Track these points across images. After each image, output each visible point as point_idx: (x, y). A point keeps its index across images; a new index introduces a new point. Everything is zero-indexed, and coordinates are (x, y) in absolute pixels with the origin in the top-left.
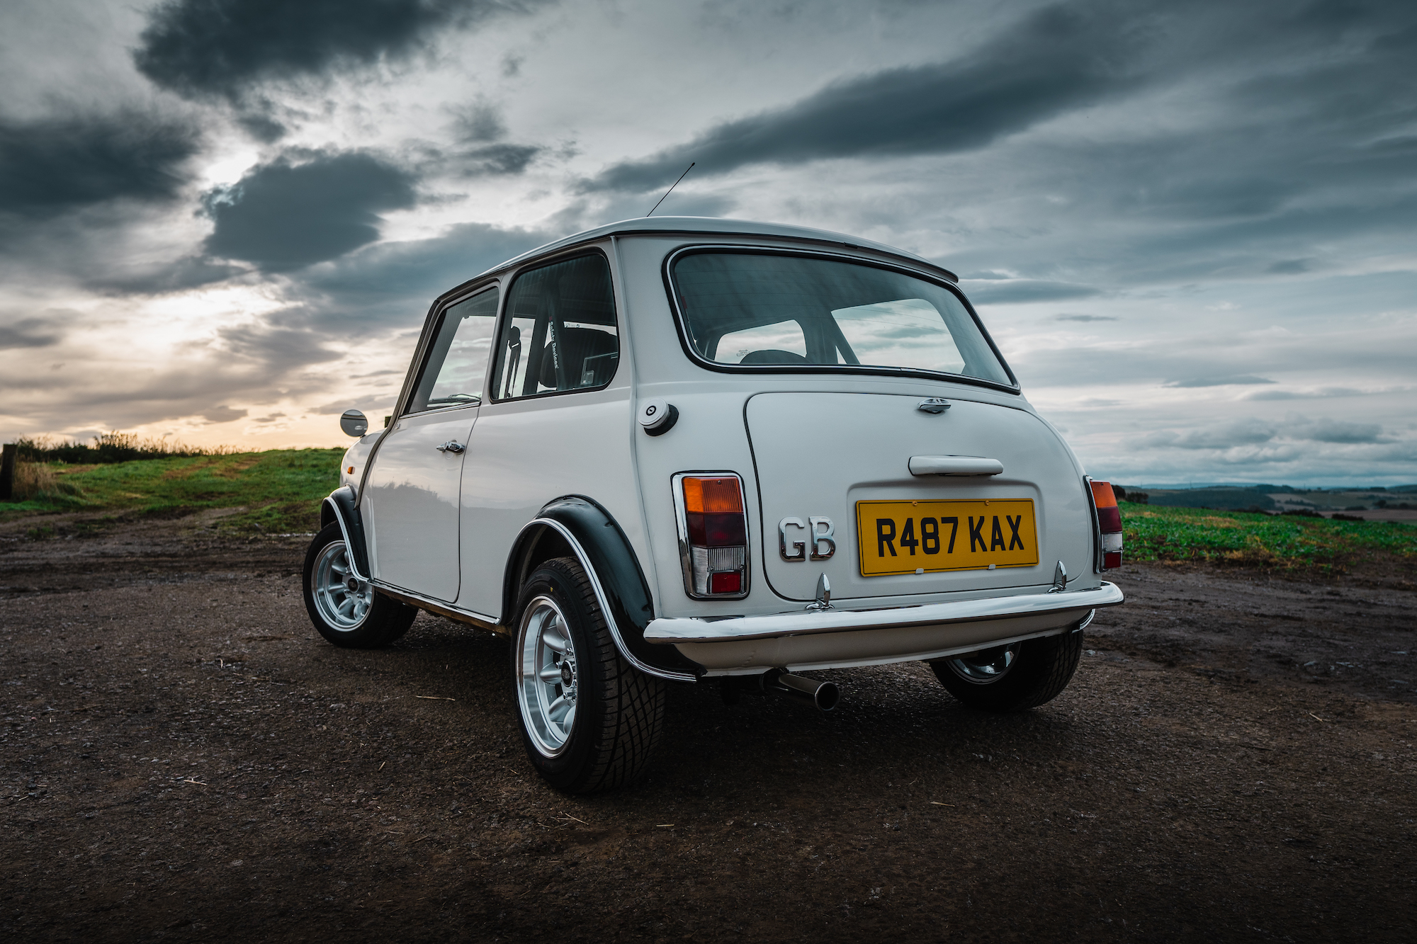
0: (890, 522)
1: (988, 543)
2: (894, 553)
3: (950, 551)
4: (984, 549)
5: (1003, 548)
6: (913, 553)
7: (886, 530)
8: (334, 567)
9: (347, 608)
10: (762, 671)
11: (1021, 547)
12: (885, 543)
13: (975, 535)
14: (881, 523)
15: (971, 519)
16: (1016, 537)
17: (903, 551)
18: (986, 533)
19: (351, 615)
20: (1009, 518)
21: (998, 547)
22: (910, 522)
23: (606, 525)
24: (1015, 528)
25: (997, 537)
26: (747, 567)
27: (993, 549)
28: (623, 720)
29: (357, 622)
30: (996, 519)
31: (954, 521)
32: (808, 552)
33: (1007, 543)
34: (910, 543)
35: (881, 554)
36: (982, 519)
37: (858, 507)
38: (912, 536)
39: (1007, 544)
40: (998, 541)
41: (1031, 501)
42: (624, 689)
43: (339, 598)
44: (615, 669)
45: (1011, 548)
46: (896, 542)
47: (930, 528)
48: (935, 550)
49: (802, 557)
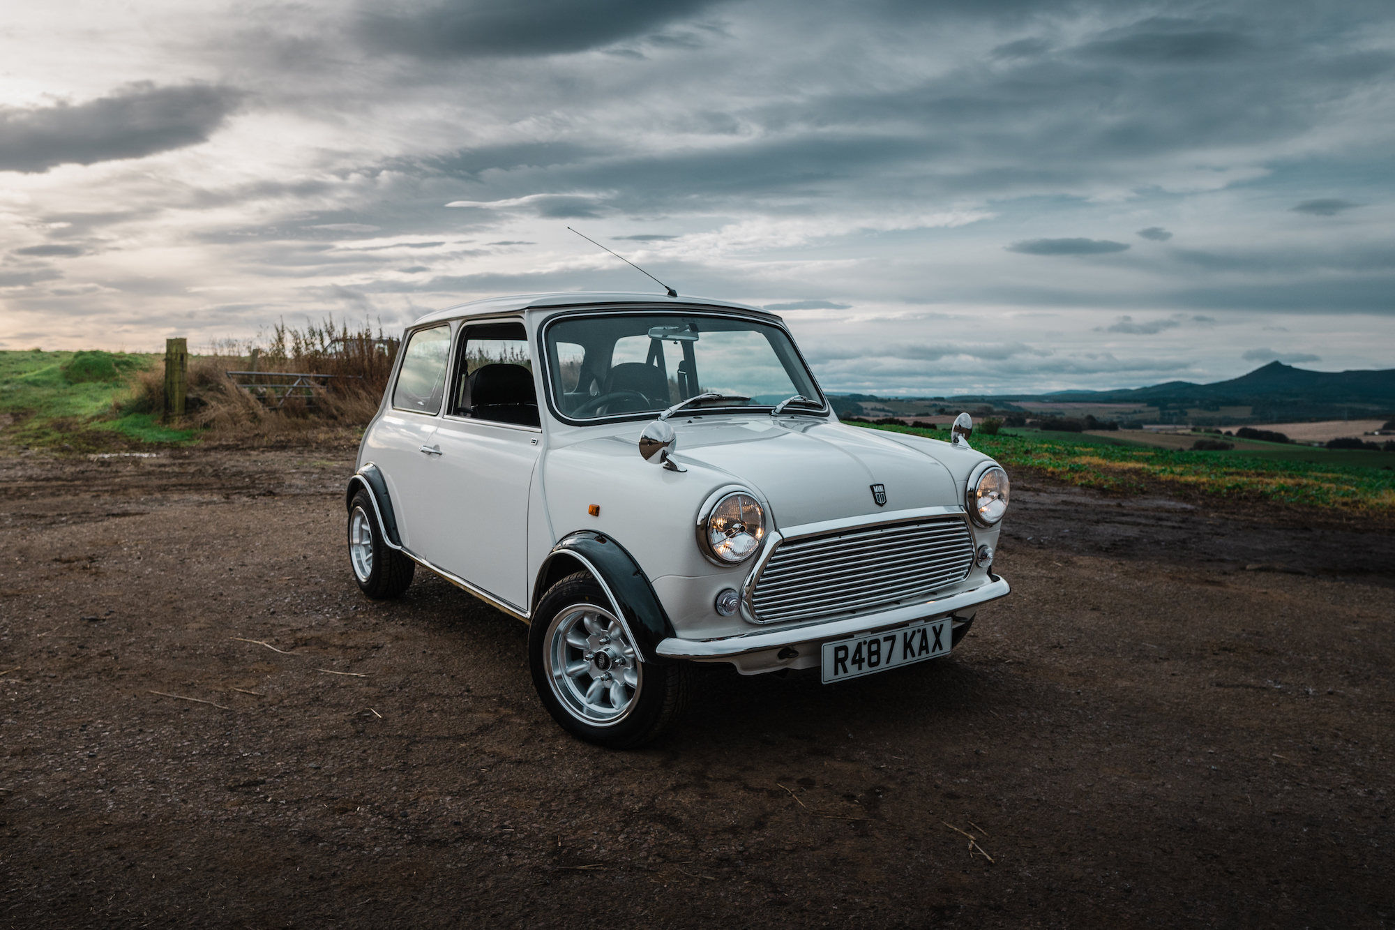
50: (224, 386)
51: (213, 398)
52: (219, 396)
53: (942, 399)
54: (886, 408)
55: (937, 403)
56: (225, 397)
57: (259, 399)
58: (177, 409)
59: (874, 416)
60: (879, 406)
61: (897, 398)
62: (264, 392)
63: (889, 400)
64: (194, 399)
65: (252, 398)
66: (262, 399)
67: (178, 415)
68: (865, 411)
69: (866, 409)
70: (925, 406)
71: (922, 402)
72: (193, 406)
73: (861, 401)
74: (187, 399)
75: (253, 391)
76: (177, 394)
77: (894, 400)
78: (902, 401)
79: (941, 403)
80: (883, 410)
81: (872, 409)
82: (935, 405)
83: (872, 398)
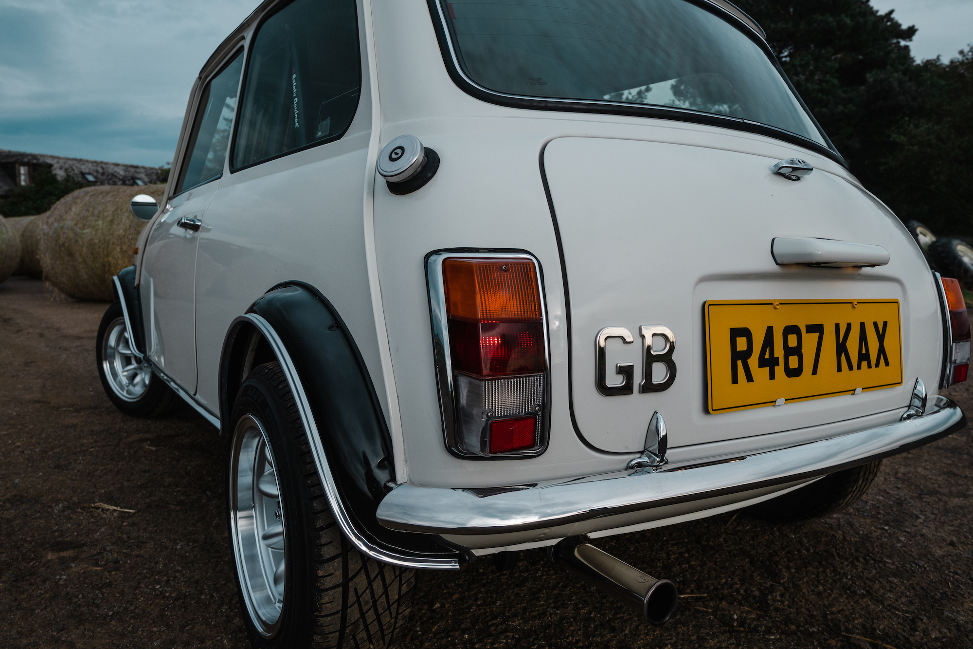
0: (745, 332)
1: (854, 359)
2: (750, 379)
3: (815, 372)
4: (851, 368)
5: (869, 366)
6: (772, 376)
7: (742, 344)
11: (887, 364)
12: (739, 363)
13: (841, 348)
14: (736, 333)
15: (837, 326)
16: (882, 351)
17: (761, 374)
18: (853, 346)
20: (875, 324)
21: (864, 364)
22: (770, 330)
23: (330, 328)
24: (881, 338)
25: (864, 352)
26: (546, 406)
27: (859, 367)
30: (862, 325)
31: (817, 329)
32: (638, 379)
33: (873, 358)
34: (768, 362)
35: (735, 380)
36: (849, 326)
37: (705, 308)
38: (772, 352)
39: (873, 360)
40: (864, 357)
41: (897, 303)
45: (878, 364)
46: (753, 362)
47: (792, 341)
48: (798, 372)
49: (626, 389)
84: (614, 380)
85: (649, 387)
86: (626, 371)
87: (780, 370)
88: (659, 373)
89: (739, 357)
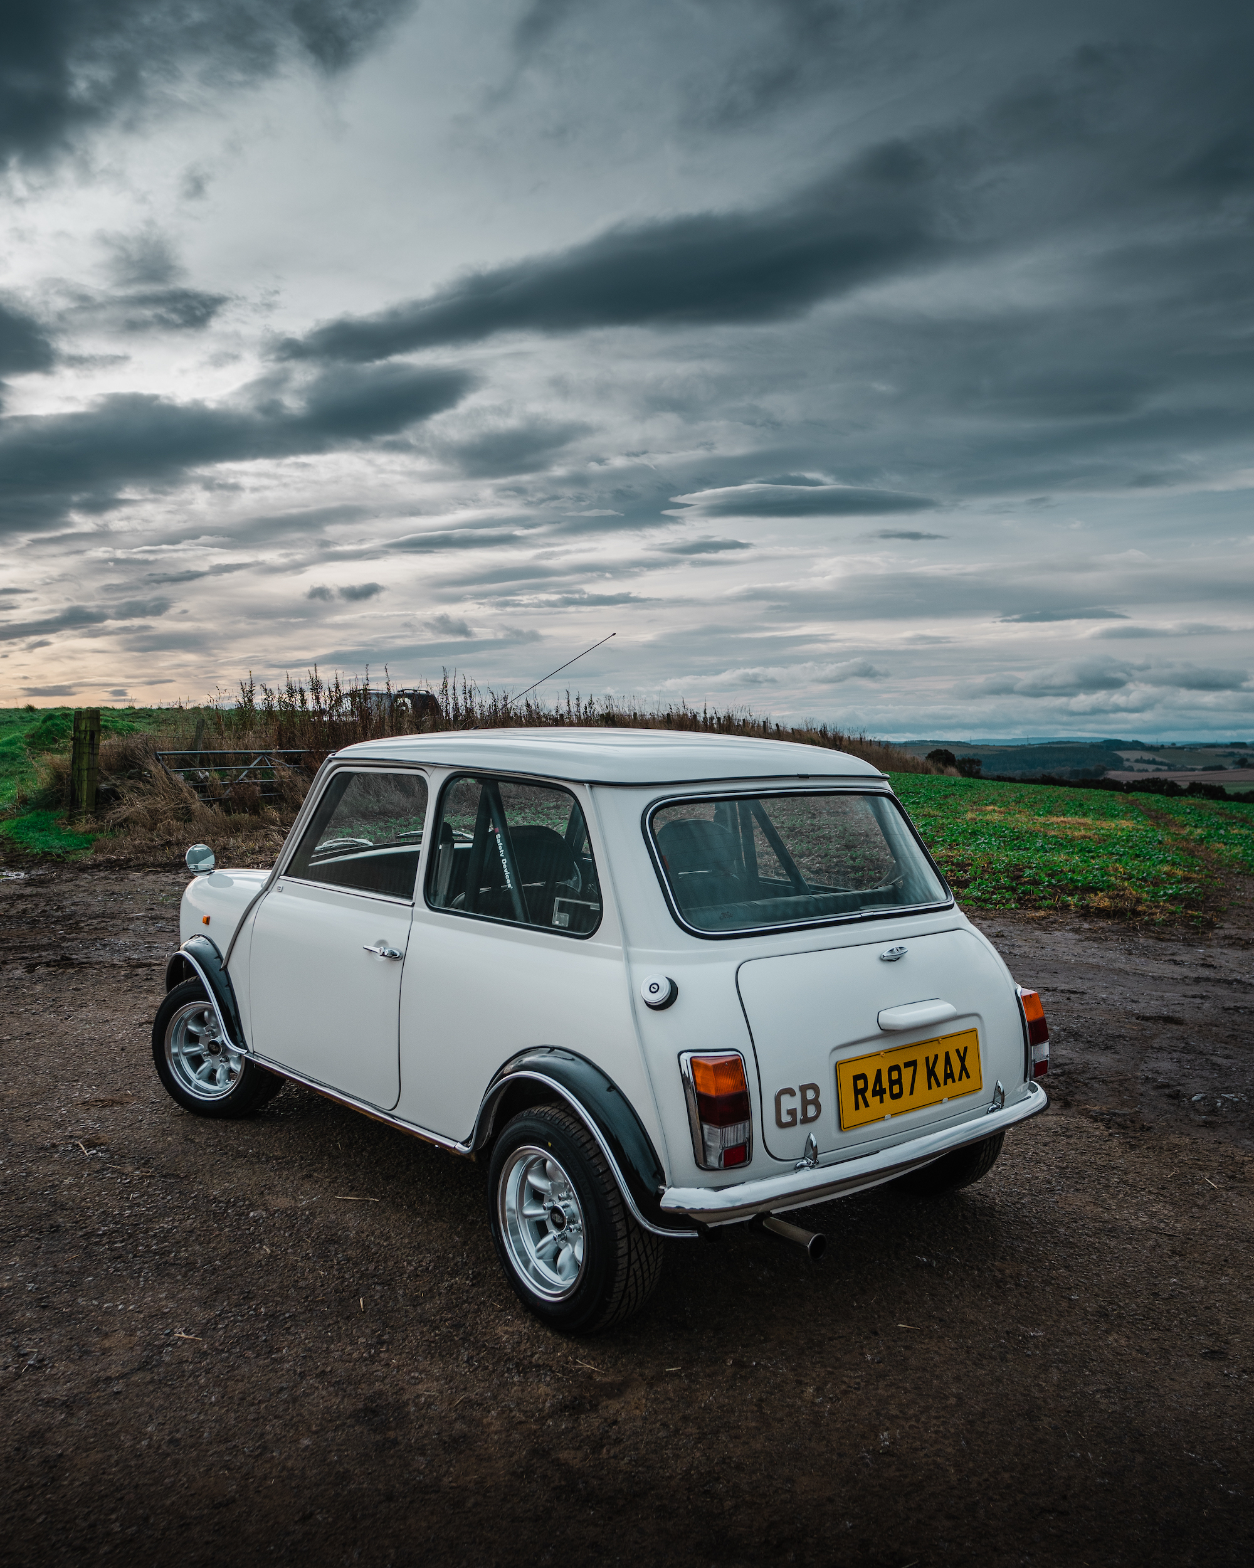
0: (863, 1077)
1: (941, 1080)
2: (867, 1105)
3: (911, 1093)
4: (939, 1085)
5: (954, 1081)
6: (882, 1101)
7: (860, 1084)
8: (190, 1027)
9: (206, 1072)
10: (750, 1217)
11: (968, 1076)
12: (860, 1096)
13: (931, 1073)
14: (856, 1078)
15: (927, 1059)
16: (963, 1068)
17: (874, 1101)
18: (940, 1070)
19: (211, 1078)
20: (958, 1051)
21: (949, 1081)
22: (879, 1072)
23: (609, 1090)
24: (962, 1060)
25: (948, 1072)
26: (750, 1139)
27: (945, 1083)
28: (631, 1273)
29: (223, 1088)
30: (947, 1054)
31: (913, 1064)
32: (799, 1116)
33: (956, 1075)
34: (879, 1092)
35: (857, 1108)
36: (936, 1057)
37: (837, 1067)
38: (881, 1086)
39: (957, 1077)
40: (949, 1075)
41: (975, 1030)
42: (633, 1246)
43: (196, 1061)
44: (624, 1229)
45: (960, 1079)
46: (868, 1094)
47: (895, 1075)
48: (899, 1095)
49: (792, 1124)
50: (150, 772)
51: (131, 789)
52: (141, 785)
53: (1242, 745)
54: (1158, 759)
55: (1236, 751)
56: (149, 787)
57: (195, 788)
58: (84, 805)
59: (1139, 771)
60: (1147, 756)
61: (1174, 744)
62: (206, 778)
63: (1162, 747)
64: (107, 790)
65: (186, 787)
66: (201, 787)
67: (86, 813)
68: (1127, 764)
69: (1128, 760)
70: (1217, 756)
71: (1213, 750)
72: (105, 800)
73: (1119, 749)
74: (98, 791)
75: (190, 777)
76: (85, 786)
77: (1169, 748)
78: (1182, 748)
79: (1242, 751)
80: (1153, 762)
81: (1137, 761)
82: (1232, 754)
83: (1136, 745)
84: (786, 1119)
85: (806, 1120)
86: (792, 1112)
87: (887, 1096)
88: (811, 1111)
89: (859, 1092)
